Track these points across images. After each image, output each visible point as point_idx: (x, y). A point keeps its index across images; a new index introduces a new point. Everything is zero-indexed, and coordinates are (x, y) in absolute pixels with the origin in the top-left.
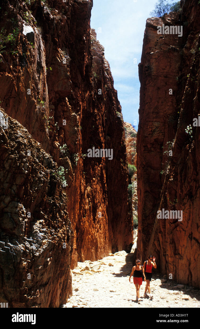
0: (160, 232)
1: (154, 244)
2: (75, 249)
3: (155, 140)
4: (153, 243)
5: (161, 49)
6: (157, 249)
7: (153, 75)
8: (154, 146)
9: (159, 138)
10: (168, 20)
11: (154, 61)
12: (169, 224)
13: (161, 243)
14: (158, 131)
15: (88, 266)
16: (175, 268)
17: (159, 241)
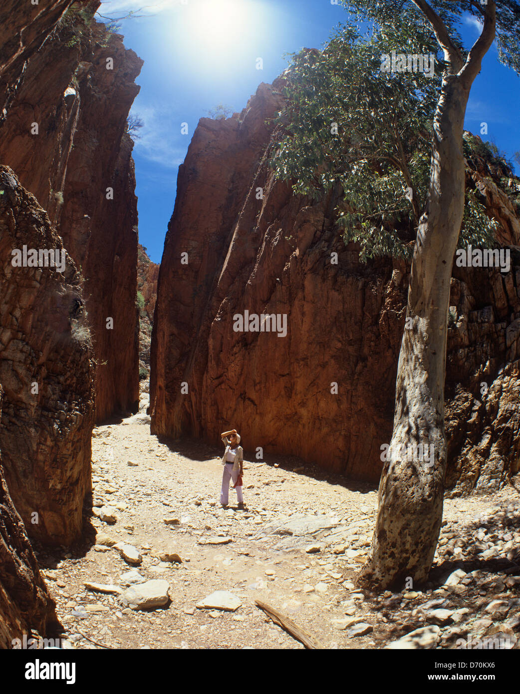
0: (193, 390)
4: (183, 403)
6: (188, 412)
7: (198, 180)
8: (187, 273)
9: (195, 262)
12: (210, 379)
13: (193, 403)
14: (195, 253)
17: (190, 401)
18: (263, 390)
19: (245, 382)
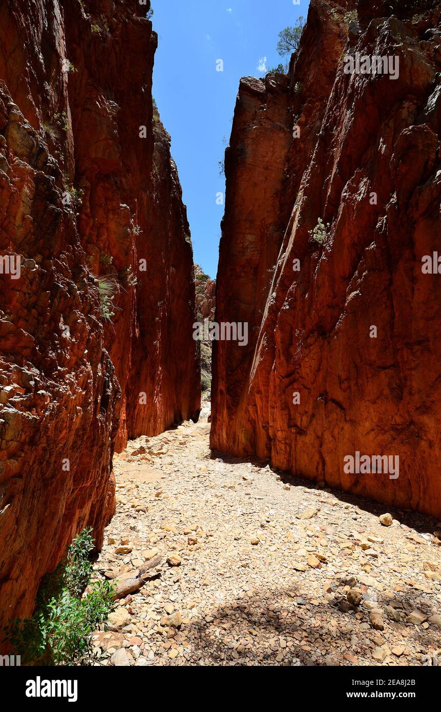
0: (259, 392)
1: (247, 411)
2: (124, 420)
3: (247, 260)
4: (246, 408)
5: (262, 125)
6: (252, 418)
7: (248, 162)
8: (245, 270)
9: (253, 258)
10: (272, 83)
11: (249, 142)
12: (279, 378)
13: (258, 408)
14: (253, 248)
15: (143, 446)
16: (288, 448)
17: (255, 405)
18: (354, 388)
19: (325, 380)
